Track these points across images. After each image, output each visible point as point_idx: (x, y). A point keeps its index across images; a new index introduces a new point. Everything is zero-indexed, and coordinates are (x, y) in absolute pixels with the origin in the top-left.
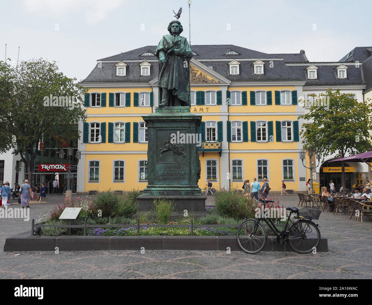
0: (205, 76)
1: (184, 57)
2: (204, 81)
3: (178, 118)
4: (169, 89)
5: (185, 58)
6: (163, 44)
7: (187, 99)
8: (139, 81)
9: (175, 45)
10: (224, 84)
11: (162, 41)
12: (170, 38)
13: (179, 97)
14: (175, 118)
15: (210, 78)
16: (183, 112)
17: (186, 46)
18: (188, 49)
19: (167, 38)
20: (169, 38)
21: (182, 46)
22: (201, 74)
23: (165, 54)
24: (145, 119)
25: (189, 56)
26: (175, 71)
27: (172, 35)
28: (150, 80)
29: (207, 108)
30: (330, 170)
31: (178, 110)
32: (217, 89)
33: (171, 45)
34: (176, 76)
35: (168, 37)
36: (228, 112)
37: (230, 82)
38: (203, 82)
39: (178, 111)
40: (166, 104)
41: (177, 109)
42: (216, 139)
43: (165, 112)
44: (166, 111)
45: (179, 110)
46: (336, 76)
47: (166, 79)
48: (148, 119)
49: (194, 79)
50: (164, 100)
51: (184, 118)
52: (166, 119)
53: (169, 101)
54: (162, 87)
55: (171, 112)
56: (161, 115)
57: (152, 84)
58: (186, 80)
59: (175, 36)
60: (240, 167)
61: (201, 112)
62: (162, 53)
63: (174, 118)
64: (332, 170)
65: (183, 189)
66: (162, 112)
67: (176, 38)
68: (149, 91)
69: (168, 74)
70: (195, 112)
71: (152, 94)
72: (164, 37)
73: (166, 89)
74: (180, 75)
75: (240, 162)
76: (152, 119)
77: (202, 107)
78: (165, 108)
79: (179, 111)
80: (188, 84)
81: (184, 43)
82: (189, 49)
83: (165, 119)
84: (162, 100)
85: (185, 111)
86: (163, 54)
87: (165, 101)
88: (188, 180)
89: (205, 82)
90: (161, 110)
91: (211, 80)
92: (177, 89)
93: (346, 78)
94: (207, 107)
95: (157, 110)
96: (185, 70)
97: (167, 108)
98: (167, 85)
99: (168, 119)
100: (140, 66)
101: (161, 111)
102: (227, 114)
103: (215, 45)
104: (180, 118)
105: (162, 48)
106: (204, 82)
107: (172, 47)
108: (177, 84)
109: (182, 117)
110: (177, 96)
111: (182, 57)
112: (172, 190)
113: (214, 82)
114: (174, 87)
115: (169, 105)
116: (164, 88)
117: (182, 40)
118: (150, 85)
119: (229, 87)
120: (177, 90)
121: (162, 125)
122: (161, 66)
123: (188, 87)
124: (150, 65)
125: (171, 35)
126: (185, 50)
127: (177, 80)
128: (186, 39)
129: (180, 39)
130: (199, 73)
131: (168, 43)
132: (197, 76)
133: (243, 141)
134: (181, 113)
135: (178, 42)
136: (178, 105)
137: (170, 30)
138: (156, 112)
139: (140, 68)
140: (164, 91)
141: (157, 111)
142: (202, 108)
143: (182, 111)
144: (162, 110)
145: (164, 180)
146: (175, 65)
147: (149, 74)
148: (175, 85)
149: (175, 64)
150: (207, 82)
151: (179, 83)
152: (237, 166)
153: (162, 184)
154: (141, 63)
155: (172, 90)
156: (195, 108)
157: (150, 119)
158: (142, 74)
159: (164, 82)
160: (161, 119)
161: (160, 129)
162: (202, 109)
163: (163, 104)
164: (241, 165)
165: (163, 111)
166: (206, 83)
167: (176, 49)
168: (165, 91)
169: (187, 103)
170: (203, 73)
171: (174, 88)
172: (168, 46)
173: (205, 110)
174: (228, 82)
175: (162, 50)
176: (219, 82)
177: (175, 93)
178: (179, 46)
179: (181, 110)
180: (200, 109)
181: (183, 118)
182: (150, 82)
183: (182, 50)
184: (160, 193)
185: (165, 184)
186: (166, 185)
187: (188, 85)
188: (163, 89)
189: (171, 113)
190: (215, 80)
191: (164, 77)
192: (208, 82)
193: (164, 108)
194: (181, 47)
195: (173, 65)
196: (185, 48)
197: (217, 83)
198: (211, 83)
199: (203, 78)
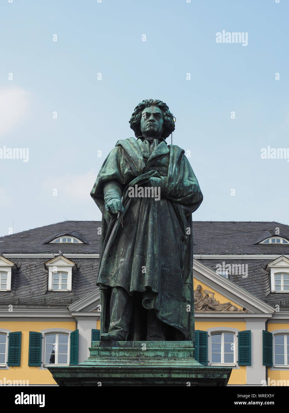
0: (210, 295)
1: (178, 200)
2: (207, 305)
3: (158, 376)
4: (131, 290)
5: (179, 203)
6: (115, 163)
7: (185, 322)
8: (44, 304)
9: (153, 166)
10: (255, 313)
11: (113, 154)
12: (136, 145)
13: (160, 315)
14: (151, 376)
15: (221, 299)
16: (175, 358)
17: (184, 170)
18: (189, 180)
19: (127, 147)
20: (135, 147)
21: (172, 168)
22: (200, 290)
23: (120, 191)
24: (58, 375)
25: (192, 198)
26: (150, 239)
27: (143, 139)
28: (71, 302)
31: (159, 353)
32: (238, 328)
33: (141, 165)
34: (153, 254)
35: (133, 144)
37: (273, 310)
38: (203, 310)
39: (157, 356)
40: (123, 335)
41: (156, 350)
43: (119, 357)
44: (121, 354)
45: (161, 350)
47: (122, 261)
48: (68, 376)
50: (118, 322)
51: (179, 373)
52: (123, 376)
53: (131, 326)
54: (112, 284)
55: (138, 356)
56: (107, 364)
57: (77, 310)
58: (181, 267)
59: (151, 142)
62: (112, 187)
63: (147, 376)
66: (111, 356)
67: (154, 146)
68: (69, 328)
69: (130, 247)
71: (75, 337)
72: (120, 145)
73: (124, 290)
74: (164, 252)
76: (80, 376)
78: (119, 346)
79: (162, 354)
80: (187, 278)
81: (179, 163)
82: (191, 179)
83: (118, 376)
84: (112, 324)
85: (181, 355)
86: (117, 190)
87: (120, 325)
89: (210, 308)
90: (106, 350)
91: (224, 304)
92: (155, 290)
95: (95, 350)
96: (178, 239)
97: (125, 346)
98: (128, 279)
99: (128, 376)
100: (47, 268)
101: (107, 353)
103: (234, 223)
104: (166, 376)
105: (113, 175)
106: (208, 309)
107: (144, 171)
108: (156, 277)
109: (170, 370)
110: (155, 311)
111: (172, 202)
113: (232, 308)
114: (146, 285)
115: (130, 338)
116: (118, 288)
117: (171, 154)
118: (70, 313)
119: (268, 321)
120: (156, 294)
122: (109, 226)
123: (187, 287)
124: (73, 264)
125: (140, 140)
126: (182, 181)
127: (157, 265)
128: (183, 152)
129: (165, 151)
131: (129, 160)
134: (166, 360)
135: (161, 156)
136: (157, 338)
137: (135, 125)
138: (92, 356)
139: (48, 273)
140: (117, 295)
141: (96, 353)
143: (170, 355)
144: (110, 351)
146: (150, 223)
147: (69, 288)
148: (149, 280)
149: (150, 219)
151: (163, 274)
154: (50, 259)
155: (142, 293)
157: (74, 375)
158: (50, 287)
159: (117, 272)
163: (113, 333)
165: (113, 354)
167: (156, 176)
168: (119, 297)
169: (184, 332)
170: (204, 288)
171: (149, 288)
172: (131, 168)
174: (268, 310)
175: (113, 179)
176: (244, 309)
177: (148, 301)
178: (164, 168)
179: (167, 352)
181: (174, 376)
182: (71, 307)
183: (171, 180)
187: (188, 281)
188: (114, 291)
189: (136, 360)
190: (233, 304)
191: (117, 256)
192: (217, 308)
193: (115, 346)
194: (170, 173)
195: (143, 223)
196: (180, 176)
197: (240, 312)
198: (223, 312)
199: (205, 298)
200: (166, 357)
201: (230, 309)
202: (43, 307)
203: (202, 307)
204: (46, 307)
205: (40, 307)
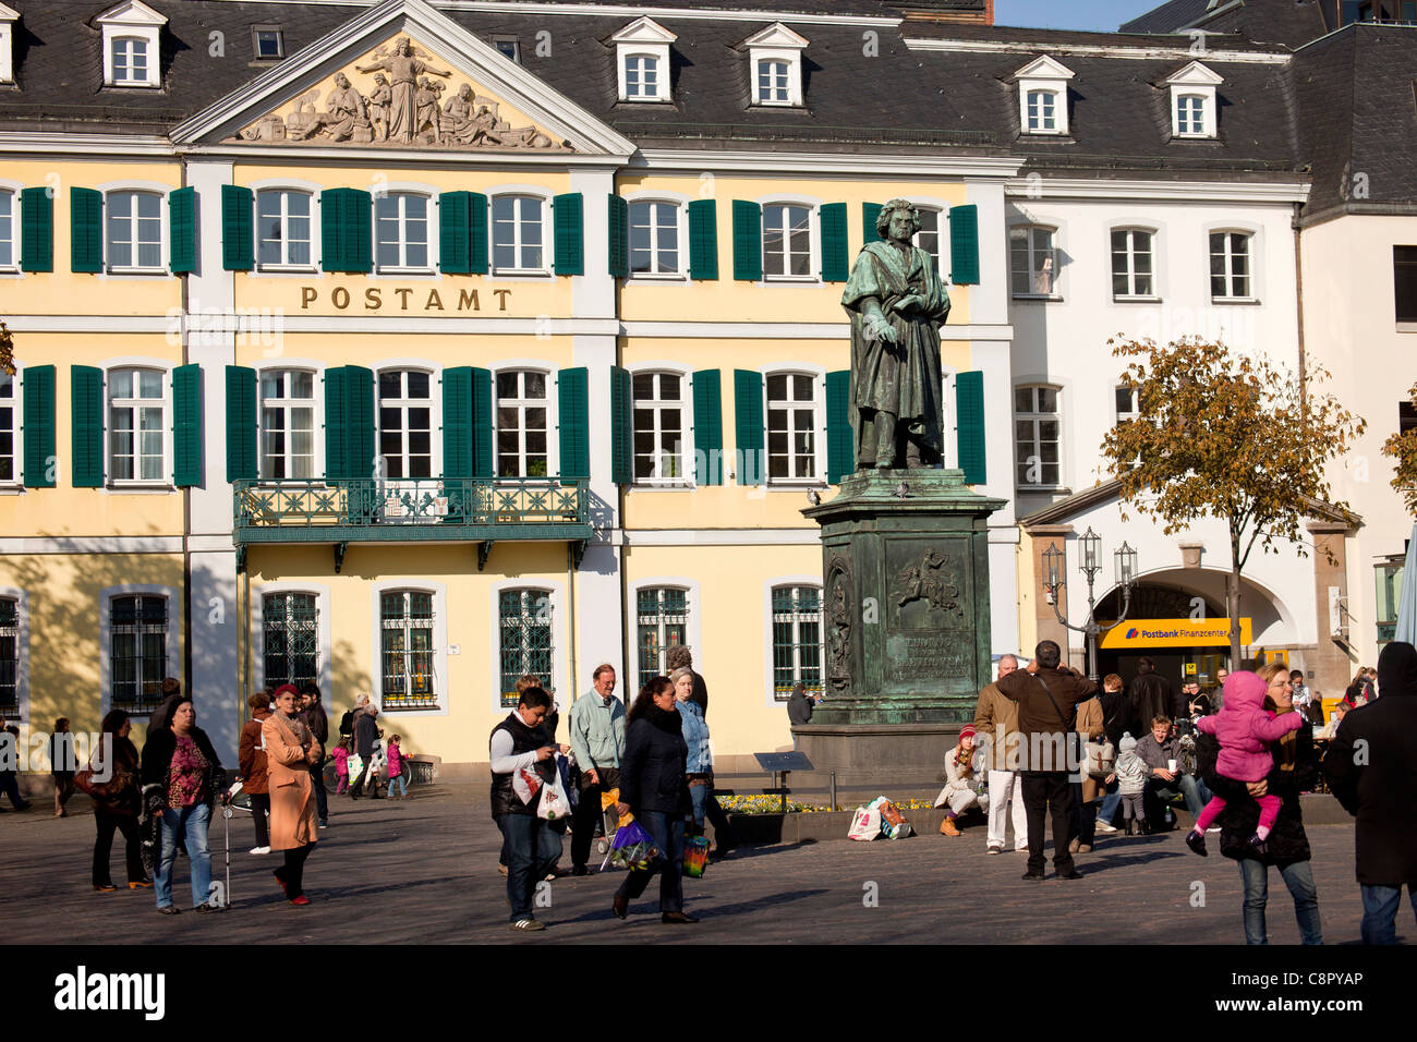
2: (484, 133)
4: (900, 416)
6: (873, 276)
7: (937, 440)
9: (911, 282)
10: (593, 155)
12: (893, 257)
16: (949, 486)
19: (885, 260)
20: (892, 260)
22: (469, 96)
28: (173, 117)
29: (503, 293)
30: (1132, 634)
31: (933, 481)
33: (905, 283)
36: (618, 315)
37: (630, 148)
38: (476, 143)
39: (932, 484)
41: (931, 478)
42: (553, 465)
46: (1164, 120)
47: (890, 385)
49: (428, 123)
50: (888, 448)
54: (879, 407)
57: (190, 140)
60: (681, 622)
61: (465, 312)
64: (1145, 633)
65: (963, 704)
66: (890, 484)
67: (908, 257)
68: (165, 179)
70: (434, 311)
71: (185, 203)
75: (675, 597)
77: (470, 283)
84: (882, 450)
85: (953, 482)
88: (972, 678)
89: (489, 138)
91: (522, 131)
93: (1210, 139)
94: (503, 283)
95: (875, 478)
97: (902, 475)
100: (98, 27)
102: (614, 328)
105: (874, 292)
106: (485, 141)
107: (908, 290)
111: (928, 318)
112: (935, 708)
114: (920, 413)
116: (887, 412)
118: (172, 145)
119: (621, 174)
121: (898, 525)
124: (162, 21)
130: (452, 89)
131: (890, 276)
132: (442, 103)
133: (691, 479)
135: (918, 271)
137: (884, 228)
139: (101, 41)
140: (885, 419)
141: (877, 481)
142: (475, 293)
143: (943, 483)
144: (889, 479)
145: (909, 680)
147: (155, 77)
150: (499, 143)
152: (661, 621)
153: (904, 691)
156: (434, 292)
158: (108, 76)
159: (885, 396)
160: (899, 508)
161: (894, 536)
162: (469, 299)
164: (683, 613)
165: (892, 482)
166: (497, 148)
167: (918, 294)
168: (888, 422)
171: (921, 416)
172: (892, 285)
173: (489, 303)
174: (621, 147)
176: (567, 144)
177: (916, 427)
178: (921, 283)
180: (463, 294)
182: (177, 133)
184: (903, 716)
185: (912, 692)
186: (916, 694)
192: (507, 139)
194: (929, 290)
197: (558, 151)
198: (519, 149)
199: (480, 115)
200: (940, 485)
201: (535, 142)
202: (102, 129)
203: (472, 137)
204: (112, 130)
205: (97, 129)
